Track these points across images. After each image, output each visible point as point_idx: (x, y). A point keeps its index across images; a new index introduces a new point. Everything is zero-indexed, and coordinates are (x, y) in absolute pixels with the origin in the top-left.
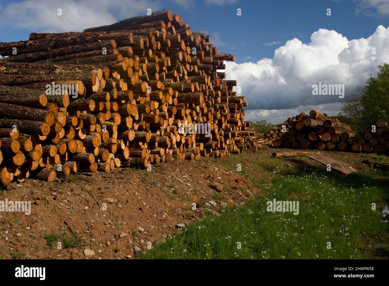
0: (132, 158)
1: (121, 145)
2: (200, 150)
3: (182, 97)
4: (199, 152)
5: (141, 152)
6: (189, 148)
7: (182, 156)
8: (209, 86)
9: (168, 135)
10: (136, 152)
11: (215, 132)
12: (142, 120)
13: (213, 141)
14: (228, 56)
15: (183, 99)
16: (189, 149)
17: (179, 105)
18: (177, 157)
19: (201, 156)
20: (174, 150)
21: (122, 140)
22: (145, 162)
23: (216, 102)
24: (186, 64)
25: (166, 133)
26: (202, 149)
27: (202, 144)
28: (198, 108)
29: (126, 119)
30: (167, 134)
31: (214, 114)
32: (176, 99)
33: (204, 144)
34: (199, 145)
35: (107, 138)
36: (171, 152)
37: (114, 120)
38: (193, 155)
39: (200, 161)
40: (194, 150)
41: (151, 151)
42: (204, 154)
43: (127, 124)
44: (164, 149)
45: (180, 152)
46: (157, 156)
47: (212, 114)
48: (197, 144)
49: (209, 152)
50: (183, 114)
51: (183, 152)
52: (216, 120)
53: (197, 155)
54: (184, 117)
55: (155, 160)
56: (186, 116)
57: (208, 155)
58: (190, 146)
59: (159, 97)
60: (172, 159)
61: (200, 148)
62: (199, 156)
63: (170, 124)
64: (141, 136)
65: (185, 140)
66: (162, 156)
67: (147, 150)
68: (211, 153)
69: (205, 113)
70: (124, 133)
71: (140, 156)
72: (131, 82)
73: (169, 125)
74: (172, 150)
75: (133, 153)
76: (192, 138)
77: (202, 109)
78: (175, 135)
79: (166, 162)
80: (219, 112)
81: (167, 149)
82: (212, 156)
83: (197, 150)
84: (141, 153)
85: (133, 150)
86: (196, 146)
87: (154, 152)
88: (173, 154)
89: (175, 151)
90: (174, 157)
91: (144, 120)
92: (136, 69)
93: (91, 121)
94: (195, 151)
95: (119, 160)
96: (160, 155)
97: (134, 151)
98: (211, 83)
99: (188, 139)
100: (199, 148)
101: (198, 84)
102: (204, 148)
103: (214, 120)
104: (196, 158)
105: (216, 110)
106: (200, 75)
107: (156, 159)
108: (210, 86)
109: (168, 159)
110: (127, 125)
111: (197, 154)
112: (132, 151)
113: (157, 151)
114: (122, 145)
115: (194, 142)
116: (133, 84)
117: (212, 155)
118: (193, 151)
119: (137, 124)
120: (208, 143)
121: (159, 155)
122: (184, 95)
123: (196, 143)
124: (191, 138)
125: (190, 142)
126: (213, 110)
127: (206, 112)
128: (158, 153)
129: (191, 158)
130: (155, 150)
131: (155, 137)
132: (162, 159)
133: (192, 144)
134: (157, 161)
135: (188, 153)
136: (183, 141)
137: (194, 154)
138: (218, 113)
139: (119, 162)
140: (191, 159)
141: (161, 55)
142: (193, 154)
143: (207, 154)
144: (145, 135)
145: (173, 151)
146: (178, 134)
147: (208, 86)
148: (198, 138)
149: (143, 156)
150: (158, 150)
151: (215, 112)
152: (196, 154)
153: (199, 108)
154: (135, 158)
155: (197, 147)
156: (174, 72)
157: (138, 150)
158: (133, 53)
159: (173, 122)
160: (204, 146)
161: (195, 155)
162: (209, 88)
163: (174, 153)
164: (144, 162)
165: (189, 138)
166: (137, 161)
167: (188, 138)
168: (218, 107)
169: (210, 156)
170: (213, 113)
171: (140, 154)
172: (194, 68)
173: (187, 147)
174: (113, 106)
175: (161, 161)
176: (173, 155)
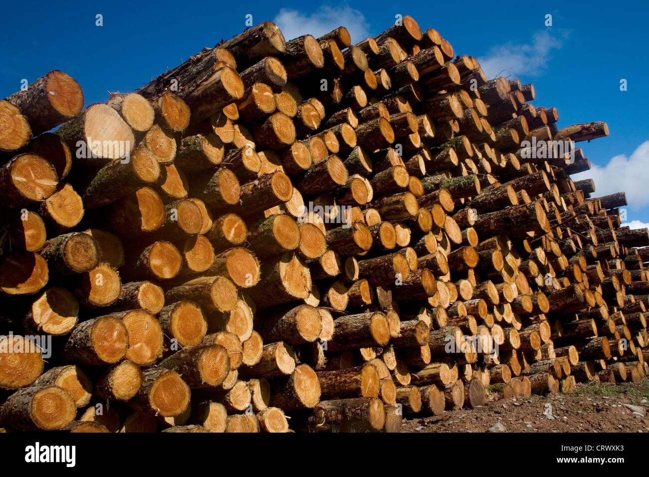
0: (330, 402)
1: (274, 360)
2: (571, 365)
3: (487, 222)
4: (568, 372)
5: (358, 377)
6: (536, 361)
7: (522, 386)
8: (559, 204)
9: (461, 323)
10: (343, 379)
11: (600, 315)
12: (356, 276)
13: (601, 338)
14: (589, 127)
15: (492, 228)
16: (538, 364)
17: (484, 245)
18: (505, 392)
19: (577, 382)
20: (494, 370)
21: (281, 344)
22: (371, 411)
23: (587, 242)
24: (483, 145)
25: (453, 320)
26: (575, 361)
27: (572, 349)
28: (540, 253)
29: (279, 268)
30: (458, 322)
31: (588, 272)
32: (470, 231)
33: (578, 350)
34: (566, 353)
35: (200, 331)
36: (485, 377)
37: (226, 270)
38: (552, 381)
39: (577, 394)
40: (553, 366)
41: (412, 376)
42: (586, 376)
43: (285, 284)
44: (455, 368)
45: (513, 376)
46: (432, 389)
47: (582, 271)
48: (560, 350)
49: (596, 368)
50: (498, 265)
51: (522, 374)
52: (598, 286)
53: (564, 381)
54: (505, 274)
55: (425, 403)
56: (510, 272)
57: (597, 378)
58: (539, 356)
59: (406, 211)
60: (491, 398)
61: (569, 361)
62: (570, 382)
63: (464, 296)
64: (356, 327)
65: (521, 339)
66: (450, 388)
67: (399, 376)
68: (603, 373)
69: (563, 268)
70: (284, 318)
71: (356, 393)
72: (292, 159)
73: (460, 298)
74: (486, 371)
75: (333, 386)
76: (539, 332)
77: (550, 255)
78: (487, 326)
79: (467, 405)
80: (599, 265)
81: (468, 369)
82: (607, 381)
83: (561, 366)
84: (357, 381)
85: (334, 375)
86: (558, 355)
87: (422, 378)
88: (493, 381)
89: (497, 373)
90: (494, 390)
91: (361, 277)
92: (310, 125)
93: (70, 256)
94: (558, 369)
95: (282, 413)
96: (441, 387)
97: (336, 377)
98: (562, 198)
99: (529, 336)
100: (566, 360)
101: (527, 194)
102: (581, 358)
103: (593, 287)
104: (563, 389)
105: (590, 260)
106: (528, 173)
107: (429, 400)
108: (562, 204)
109: (477, 397)
110: (285, 289)
111: (564, 377)
112: (330, 379)
113: (430, 375)
114: (281, 358)
115: (549, 344)
116: (305, 166)
117: (606, 377)
118: (552, 369)
119: (341, 293)
120: (589, 344)
121: (437, 386)
122: (490, 215)
123: (555, 347)
124: (536, 333)
125: (535, 344)
126: (582, 261)
127: (566, 268)
128: (435, 380)
129: (548, 388)
130: (423, 373)
131: (414, 331)
132: (452, 398)
133: (545, 352)
134: (432, 404)
135: (536, 376)
136: (516, 343)
137: (555, 377)
138: (599, 268)
139: (282, 420)
140: (549, 392)
141: (397, 105)
142: (552, 377)
143: (593, 375)
144: (369, 322)
145: (491, 373)
146: (496, 322)
147: (556, 204)
148: (560, 335)
149: (365, 392)
150: (433, 372)
151: (590, 267)
152: (560, 376)
153: (543, 253)
154: (339, 401)
155: (560, 359)
156: (448, 152)
157: (348, 375)
158: (288, 76)
159: (474, 290)
160: (579, 355)
161: (560, 380)
162: (560, 209)
163: (496, 380)
164: (368, 413)
165: (530, 331)
166: (344, 410)
167: (527, 332)
168: (595, 254)
169: (603, 379)
170: (585, 270)
171: (354, 386)
172: (509, 159)
173: (531, 361)
174: (222, 225)
175: (450, 405)
176: (493, 386)
